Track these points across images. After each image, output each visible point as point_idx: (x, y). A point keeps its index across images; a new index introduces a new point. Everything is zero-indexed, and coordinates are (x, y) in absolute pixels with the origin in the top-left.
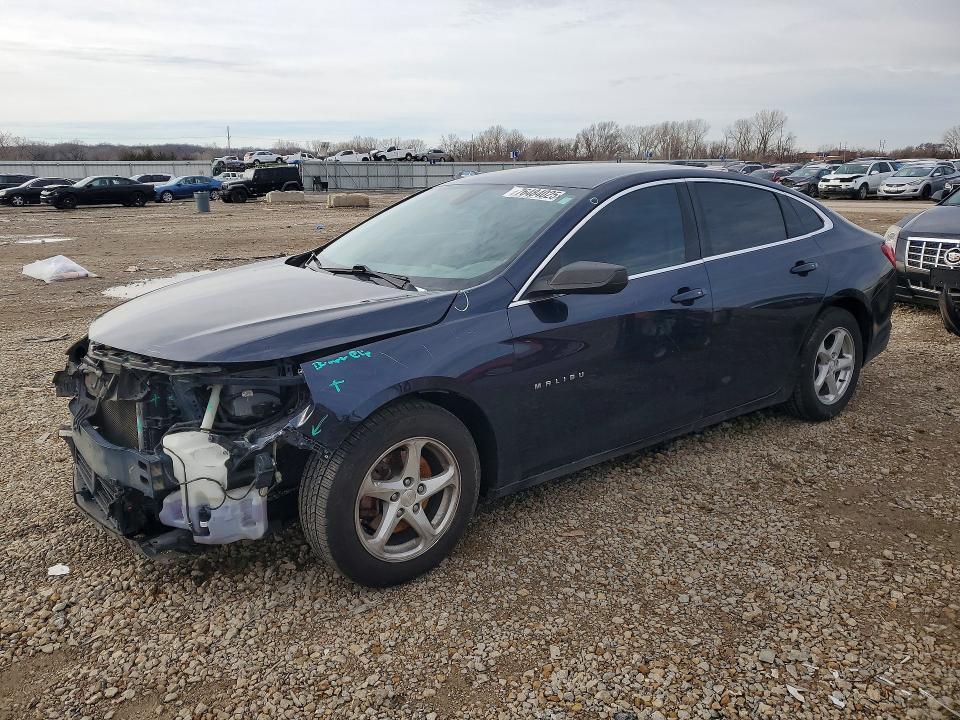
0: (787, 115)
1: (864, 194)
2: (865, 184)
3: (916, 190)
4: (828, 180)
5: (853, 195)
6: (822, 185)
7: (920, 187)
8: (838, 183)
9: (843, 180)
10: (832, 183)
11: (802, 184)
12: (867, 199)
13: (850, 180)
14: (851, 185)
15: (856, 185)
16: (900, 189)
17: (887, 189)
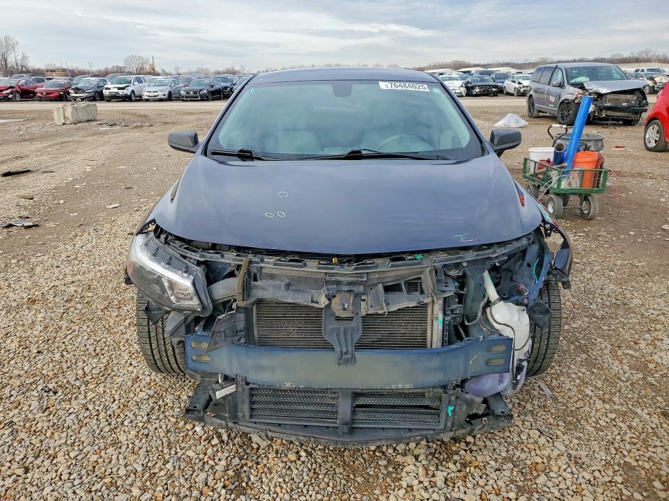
0: (17, 39)
1: (133, 98)
2: (133, 91)
3: (164, 95)
4: (109, 89)
5: (127, 99)
6: (106, 92)
7: (167, 93)
8: (116, 90)
9: (119, 89)
10: (112, 90)
11: (89, 91)
12: (136, 101)
13: (123, 88)
14: (125, 92)
15: (127, 92)
16: (156, 94)
17: (148, 94)
